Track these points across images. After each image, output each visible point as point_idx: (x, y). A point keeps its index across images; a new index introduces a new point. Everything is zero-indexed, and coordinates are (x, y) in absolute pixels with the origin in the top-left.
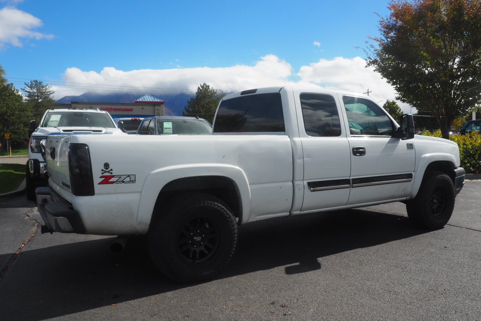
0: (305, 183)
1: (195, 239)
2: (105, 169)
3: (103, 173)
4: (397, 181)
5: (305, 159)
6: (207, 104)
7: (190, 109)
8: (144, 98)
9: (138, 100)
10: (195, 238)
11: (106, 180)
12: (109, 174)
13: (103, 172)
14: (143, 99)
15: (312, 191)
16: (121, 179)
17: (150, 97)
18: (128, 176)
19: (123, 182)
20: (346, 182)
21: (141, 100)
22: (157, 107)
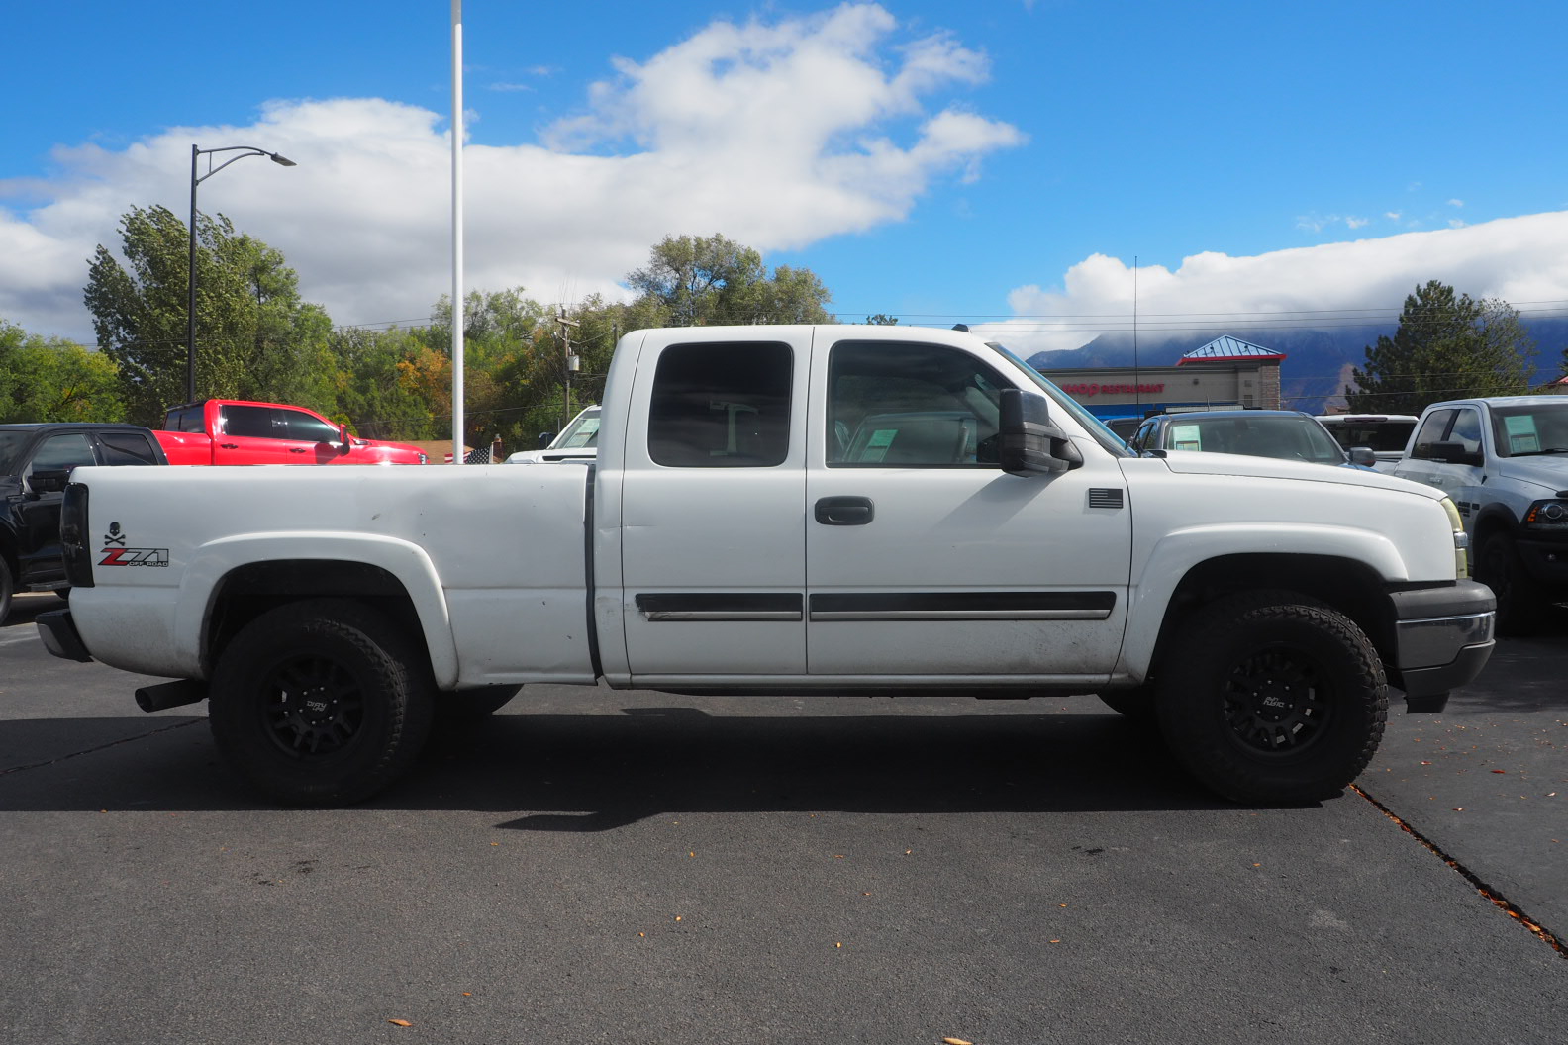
0: (630, 598)
1: (311, 707)
2: (111, 536)
3: (107, 544)
4: (1029, 614)
5: (627, 528)
6: (1440, 357)
7: (1376, 378)
8: (1212, 348)
9: (1193, 355)
10: (310, 703)
11: (112, 560)
12: (120, 546)
13: (108, 540)
14: (1208, 350)
15: (651, 620)
16: (140, 558)
17: (1232, 343)
18: (155, 551)
19: (145, 563)
20: (787, 602)
21: (1195, 356)
22: (1243, 377)
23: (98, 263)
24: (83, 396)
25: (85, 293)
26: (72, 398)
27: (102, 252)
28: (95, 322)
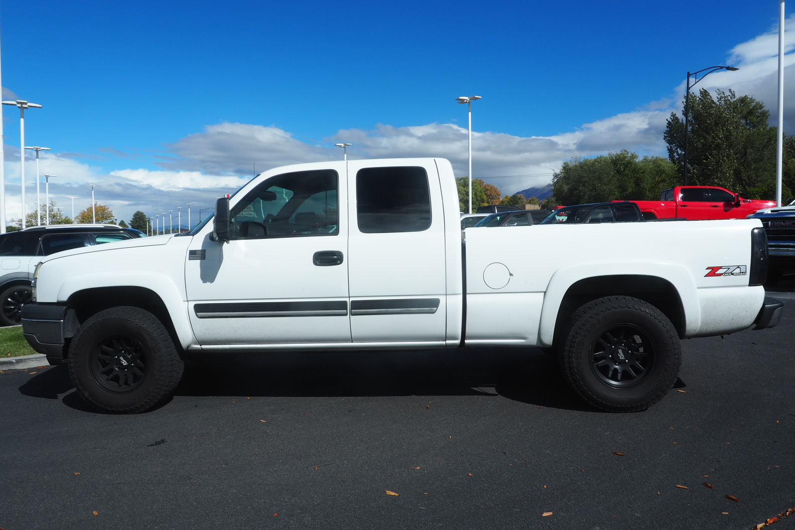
23: (671, 120)
24: (664, 181)
25: (664, 134)
26: (659, 182)
27: (673, 115)
28: (668, 147)
